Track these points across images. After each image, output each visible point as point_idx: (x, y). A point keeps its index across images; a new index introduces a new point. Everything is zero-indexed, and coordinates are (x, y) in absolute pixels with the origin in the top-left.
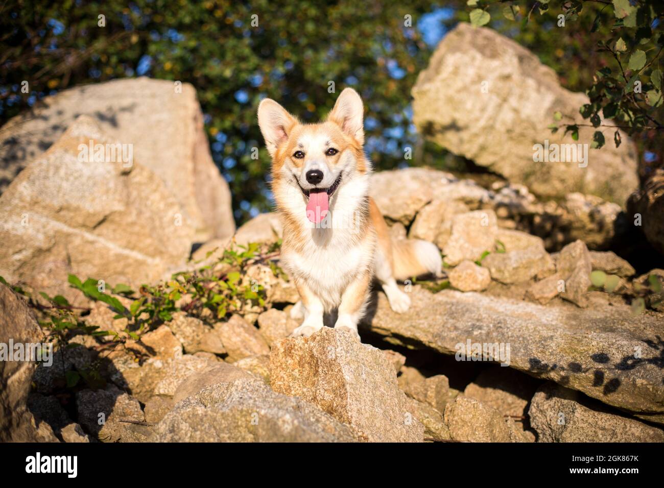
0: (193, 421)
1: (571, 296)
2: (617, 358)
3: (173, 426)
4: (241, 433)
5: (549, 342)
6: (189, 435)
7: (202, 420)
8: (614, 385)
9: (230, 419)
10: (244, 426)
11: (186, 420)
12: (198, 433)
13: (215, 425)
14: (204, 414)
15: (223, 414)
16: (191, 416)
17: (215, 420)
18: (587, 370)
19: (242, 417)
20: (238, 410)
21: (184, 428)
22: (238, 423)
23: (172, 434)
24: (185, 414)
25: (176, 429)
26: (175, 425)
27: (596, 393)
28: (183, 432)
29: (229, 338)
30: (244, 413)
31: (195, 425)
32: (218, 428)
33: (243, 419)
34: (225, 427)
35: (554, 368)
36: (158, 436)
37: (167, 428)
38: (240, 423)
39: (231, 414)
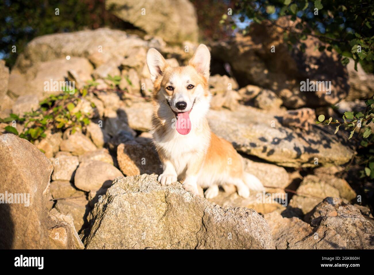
0: (130, 200)
1: (227, 105)
2: (270, 139)
3: (121, 204)
4: (158, 203)
6: (130, 207)
7: (135, 199)
8: (272, 152)
9: (151, 197)
10: (159, 199)
11: (125, 200)
12: (135, 206)
13: (143, 201)
14: (136, 195)
15: (147, 195)
16: (127, 197)
17: (143, 198)
18: (259, 146)
19: (158, 195)
20: (156, 192)
21: (126, 204)
22: (156, 198)
23: (121, 208)
24: (124, 197)
25: (122, 205)
26: (121, 203)
27: (263, 156)
28: (126, 206)
30: (159, 193)
31: (132, 201)
32: (145, 202)
33: (159, 196)
34: (149, 201)
36: (113, 210)
37: (118, 205)
38: (157, 198)
39: (151, 194)
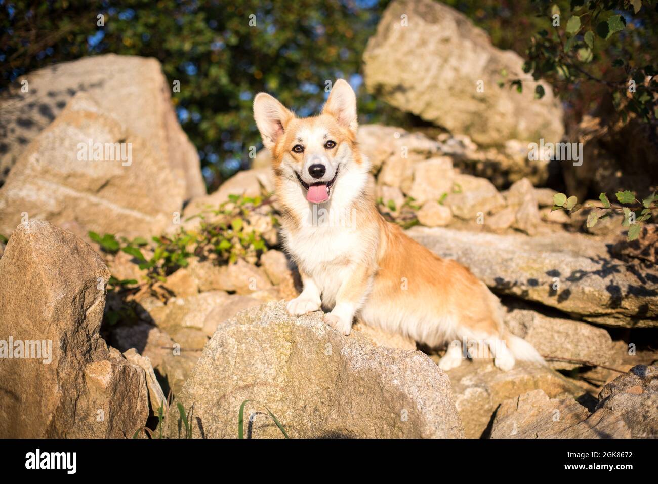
0: (238, 336)
1: (521, 226)
2: (567, 272)
3: (222, 342)
4: (280, 342)
5: (509, 263)
6: (236, 348)
7: (246, 335)
8: (566, 294)
9: (270, 332)
10: (282, 336)
11: (232, 336)
12: (244, 345)
13: (258, 338)
14: (247, 330)
15: (263, 328)
16: (236, 332)
17: (257, 334)
18: (543, 284)
19: (279, 329)
20: (276, 324)
21: (231, 342)
22: (277, 334)
23: (222, 348)
24: (231, 331)
25: (224, 344)
26: (224, 341)
27: (552, 302)
28: (231, 345)
29: (237, 277)
30: (282, 326)
31: (241, 339)
32: (260, 340)
33: (281, 331)
34: (266, 339)
35: (515, 284)
36: (210, 351)
37: (218, 344)
38: (278, 335)
39: (270, 328)
